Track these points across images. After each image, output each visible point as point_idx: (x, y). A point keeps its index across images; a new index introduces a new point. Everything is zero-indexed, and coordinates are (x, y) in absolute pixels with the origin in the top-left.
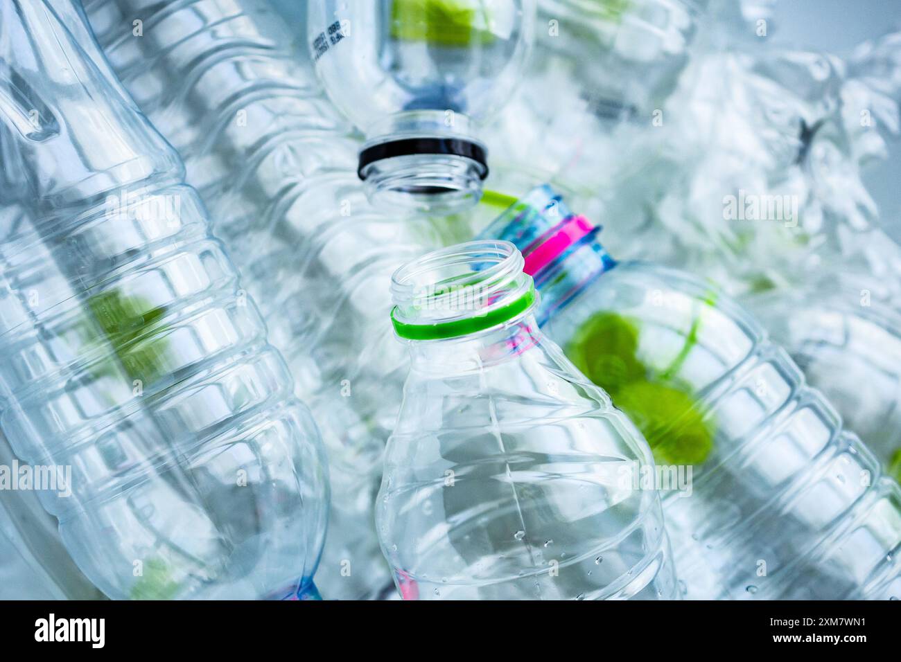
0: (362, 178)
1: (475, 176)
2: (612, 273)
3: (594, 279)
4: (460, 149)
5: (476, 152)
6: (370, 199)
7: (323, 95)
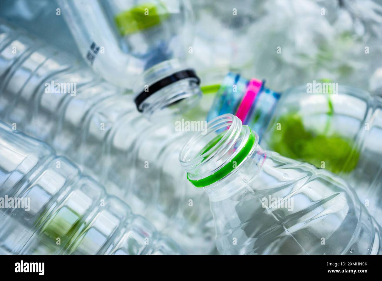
0: (141, 111)
1: (195, 85)
2: (281, 100)
3: (274, 107)
4: (181, 76)
5: (190, 74)
6: (149, 120)
7: (103, 80)
